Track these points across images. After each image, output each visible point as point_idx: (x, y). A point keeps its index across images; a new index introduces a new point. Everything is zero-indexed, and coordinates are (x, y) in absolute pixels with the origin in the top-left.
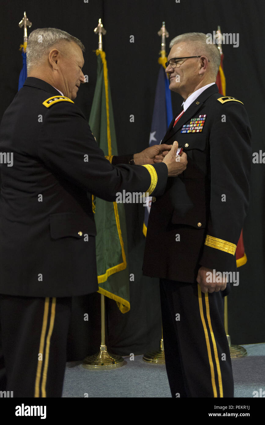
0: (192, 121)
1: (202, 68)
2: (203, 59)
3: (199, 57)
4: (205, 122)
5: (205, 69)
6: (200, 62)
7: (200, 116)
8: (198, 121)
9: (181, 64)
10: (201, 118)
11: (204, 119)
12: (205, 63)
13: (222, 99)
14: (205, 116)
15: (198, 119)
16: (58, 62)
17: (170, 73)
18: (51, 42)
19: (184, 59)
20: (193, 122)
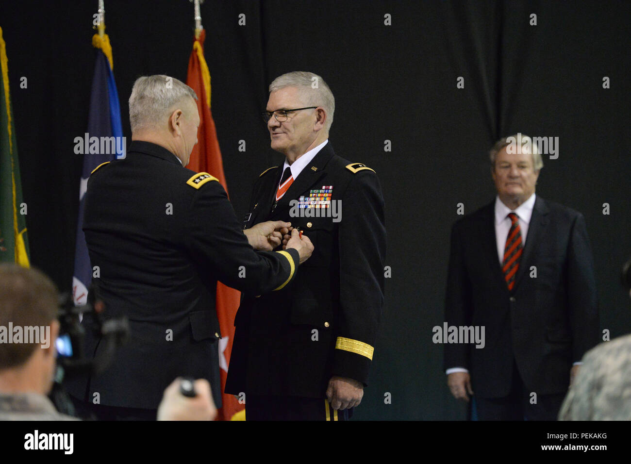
0: (313, 193)
1: (319, 122)
2: (320, 111)
3: (315, 108)
4: (332, 195)
5: (322, 123)
6: (316, 115)
7: (324, 187)
8: (321, 193)
9: (292, 118)
10: (325, 189)
11: (330, 191)
12: (323, 116)
13: (352, 166)
14: (331, 187)
15: (321, 191)
16: (180, 124)
17: (275, 128)
18: (171, 100)
19: (297, 112)
20: (314, 195)
